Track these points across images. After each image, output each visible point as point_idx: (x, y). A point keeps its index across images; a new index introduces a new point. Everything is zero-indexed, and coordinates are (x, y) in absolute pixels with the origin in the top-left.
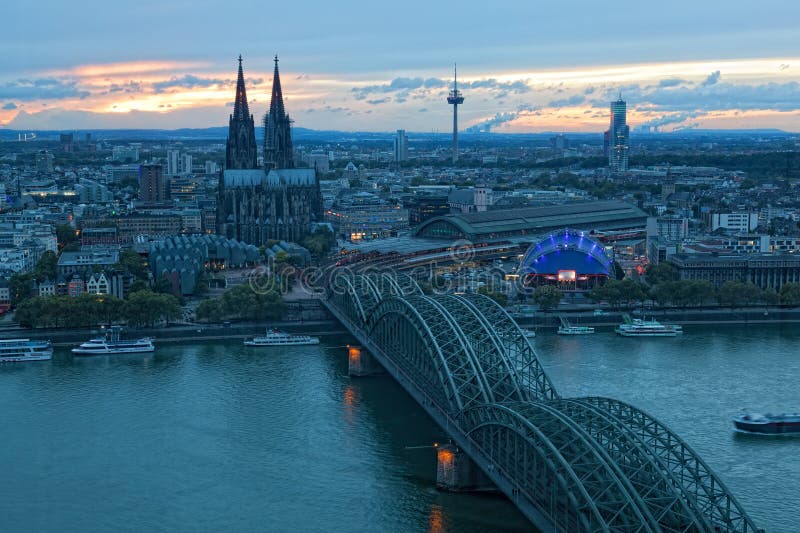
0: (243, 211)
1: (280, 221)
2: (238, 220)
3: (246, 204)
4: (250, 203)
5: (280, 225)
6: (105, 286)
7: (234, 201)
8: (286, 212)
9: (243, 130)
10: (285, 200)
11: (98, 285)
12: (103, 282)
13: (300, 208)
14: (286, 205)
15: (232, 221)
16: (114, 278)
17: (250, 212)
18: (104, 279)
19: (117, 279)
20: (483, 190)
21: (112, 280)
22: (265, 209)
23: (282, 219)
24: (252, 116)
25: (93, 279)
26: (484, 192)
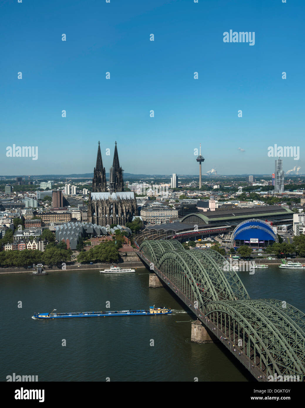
0: (99, 211)
2: (98, 215)
3: (101, 208)
4: (103, 208)
5: (117, 217)
6: (35, 246)
7: (96, 207)
8: (120, 211)
10: (119, 206)
12: (34, 244)
14: (120, 208)
17: (103, 212)
19: (41, 242)
20: (213, 201)
21: (38, 243)
22: (110, 210)
23: (118, 215)
24: (104, 168)
25: (30, 242)
26: (214, 202)
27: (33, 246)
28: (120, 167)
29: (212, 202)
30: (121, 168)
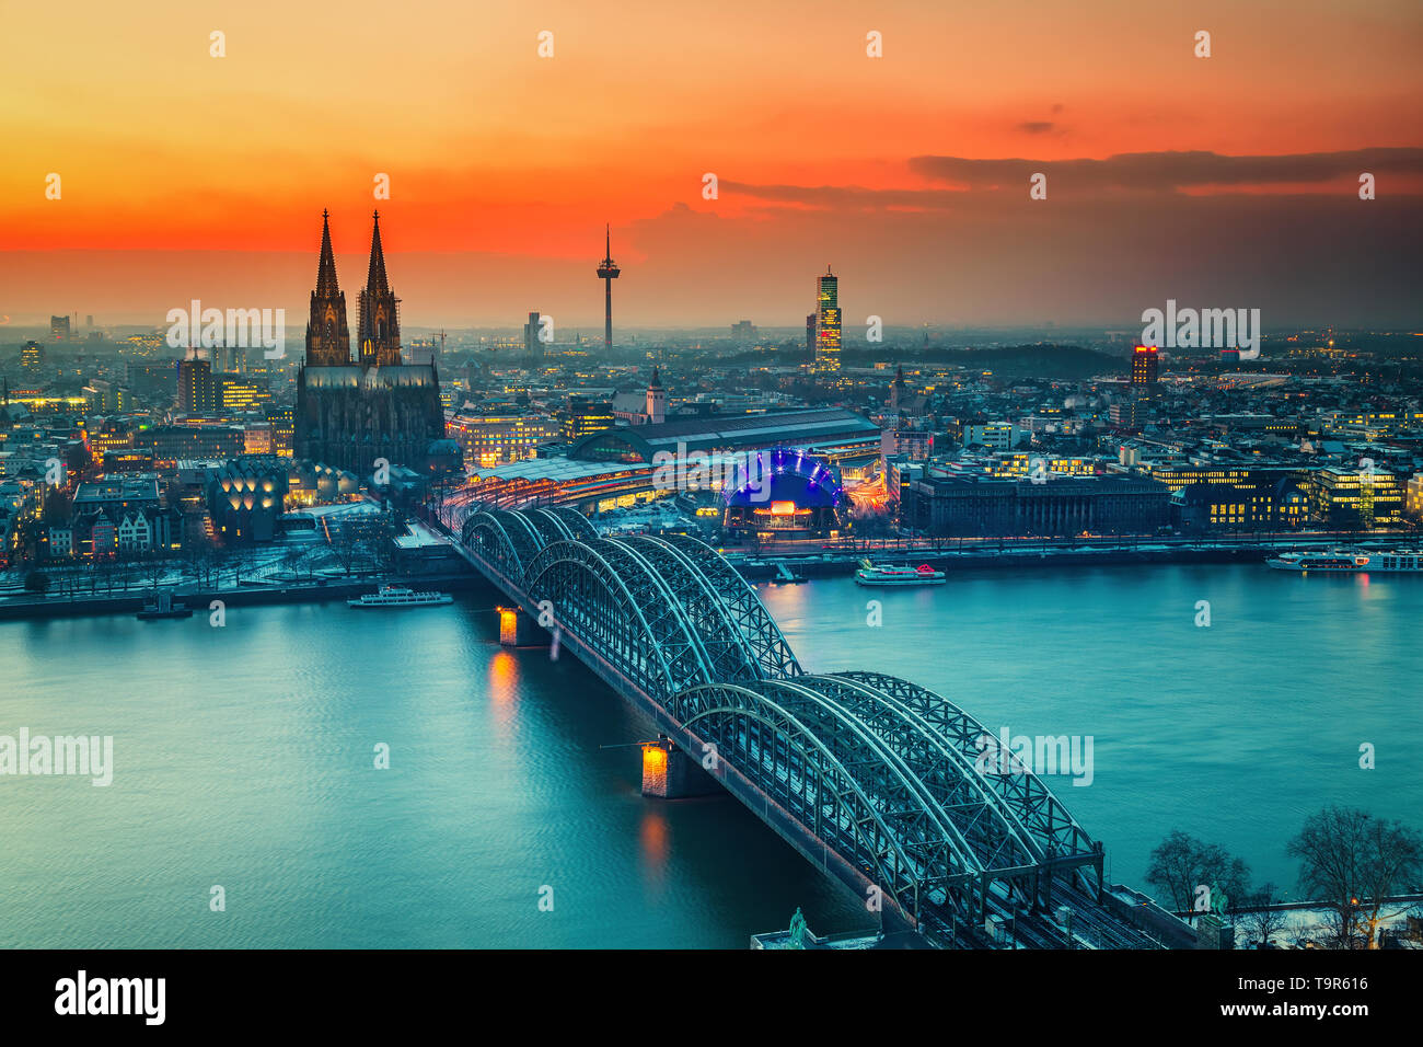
0: (332, 424)
1: (385, 438)
2: (326, 438)
3: (337, 414)
4: (342, 414)
5: (387, 443)
6: (145, 531)
7: (320, 410)
8: (394, 425)
9: (330, 315)
10: (392, 407)
11: (134, 529)
12: (140, 525)
13: (413, 419)
14: (393, 415)
15: (318, 438)
16: (158, 519)
17: (342, 424)
18: (144, 521)
19: (162, 521)
20: (659, 394)
21: (154, 521)
22: (364, 422)
23: (389, 435)
24: (342, 293)
25: (127, 520)
26: (661, 397)
27: (138, 531)
28: (390, 290)
29: (656, 397)
30: (393, 293)
